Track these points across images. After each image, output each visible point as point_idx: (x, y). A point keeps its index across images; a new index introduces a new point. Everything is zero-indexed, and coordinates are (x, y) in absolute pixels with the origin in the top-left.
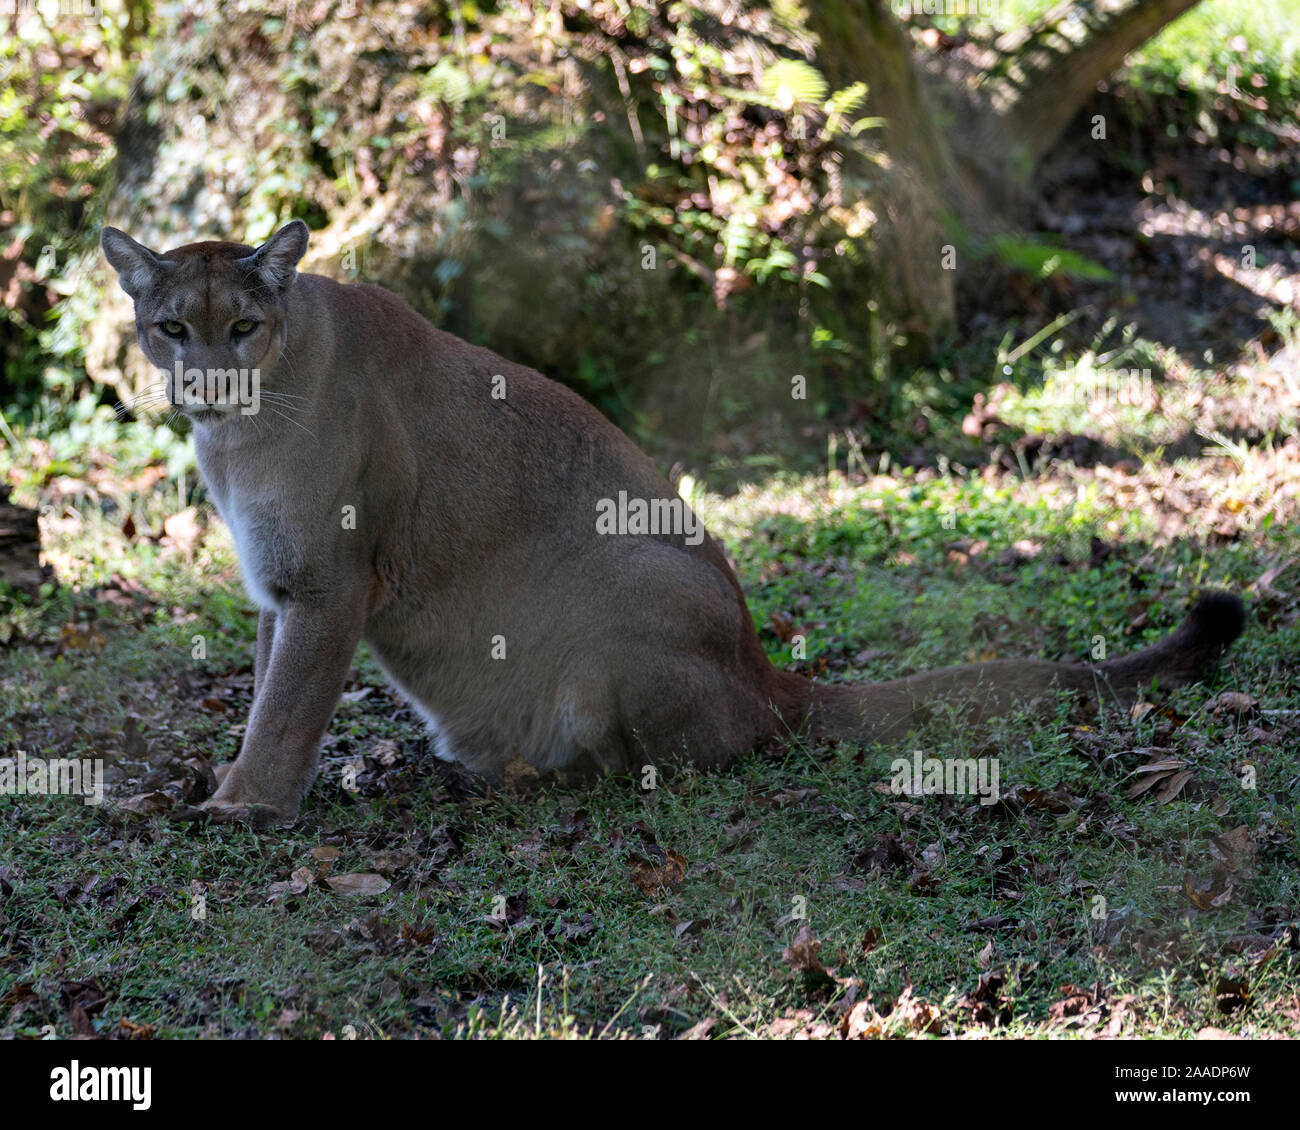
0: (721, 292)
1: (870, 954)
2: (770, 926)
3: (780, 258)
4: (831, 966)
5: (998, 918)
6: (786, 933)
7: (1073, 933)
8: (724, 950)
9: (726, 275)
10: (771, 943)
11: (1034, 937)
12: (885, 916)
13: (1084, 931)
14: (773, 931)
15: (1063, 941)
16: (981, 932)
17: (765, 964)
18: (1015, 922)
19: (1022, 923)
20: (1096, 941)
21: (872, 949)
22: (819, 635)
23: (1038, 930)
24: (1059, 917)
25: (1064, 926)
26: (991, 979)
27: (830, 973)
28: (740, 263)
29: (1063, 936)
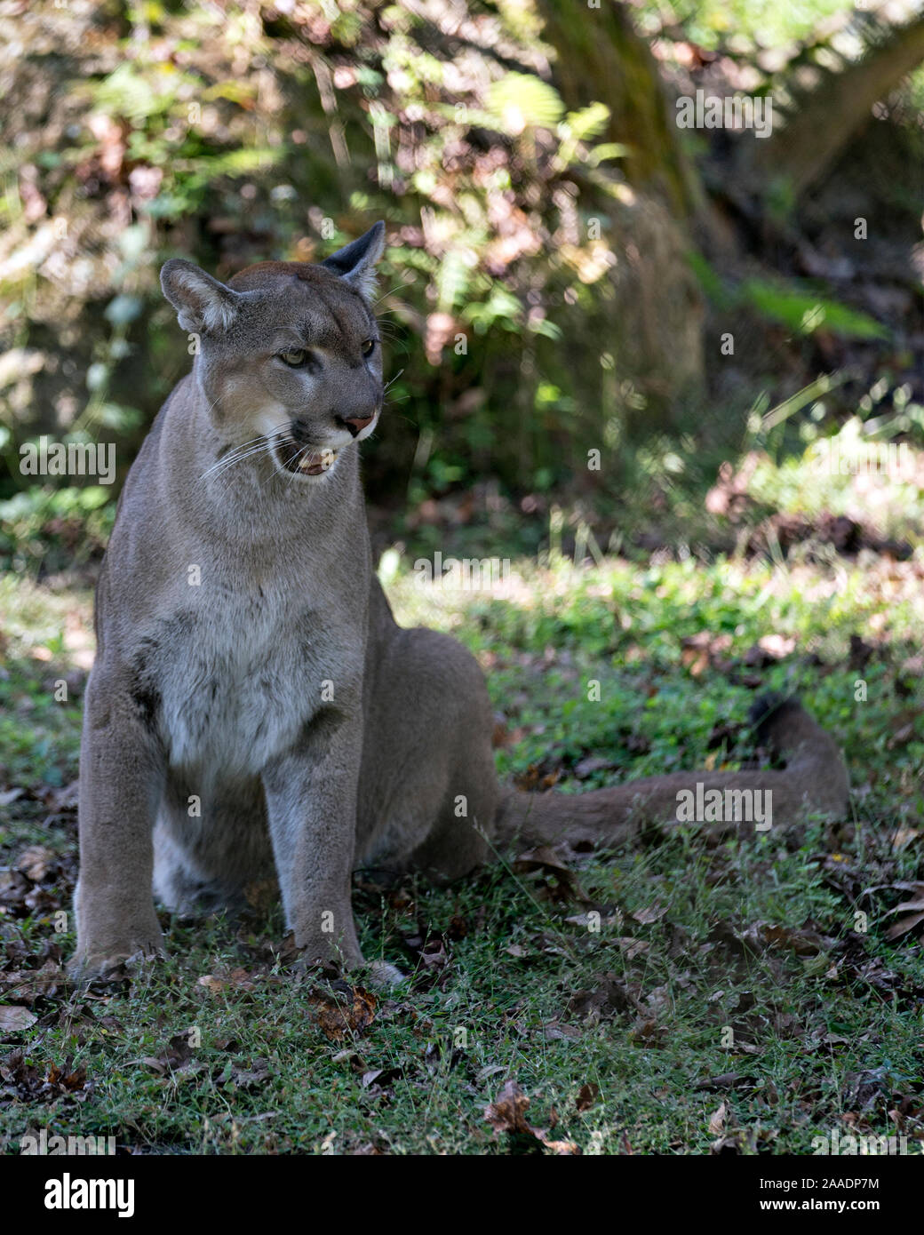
0: (434, 344)
1: (583, 1114)
2: (471, 1077)
3: (502, 304)
4: (540, 1127)
5: (734, 1075)
6: (489, 1087)
7: (819, 1096)
8: (417, 1105)
9: (440, 324)
10: (472, 1098)
11: (775, 1100)
12: (603, 1069)
13: (833, 1095)
14: (474, 1083)
15: (808, 1106)
16: (713, 1091)
17: (465, 1123)
18: (753, 1081)
19: (761, 1083)
20: (846, 1107)
21: (587, 1108)
22: (537, 740)
23: (779, 1092)
24: (803, 1077)
25: (809, 1088)
26: (724, 1148)
27: (539, 1134)
28: (457, 310)
29: (808, 1099)
